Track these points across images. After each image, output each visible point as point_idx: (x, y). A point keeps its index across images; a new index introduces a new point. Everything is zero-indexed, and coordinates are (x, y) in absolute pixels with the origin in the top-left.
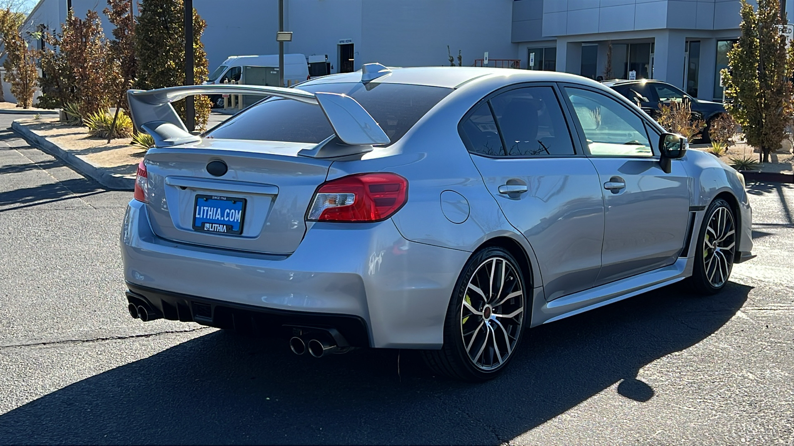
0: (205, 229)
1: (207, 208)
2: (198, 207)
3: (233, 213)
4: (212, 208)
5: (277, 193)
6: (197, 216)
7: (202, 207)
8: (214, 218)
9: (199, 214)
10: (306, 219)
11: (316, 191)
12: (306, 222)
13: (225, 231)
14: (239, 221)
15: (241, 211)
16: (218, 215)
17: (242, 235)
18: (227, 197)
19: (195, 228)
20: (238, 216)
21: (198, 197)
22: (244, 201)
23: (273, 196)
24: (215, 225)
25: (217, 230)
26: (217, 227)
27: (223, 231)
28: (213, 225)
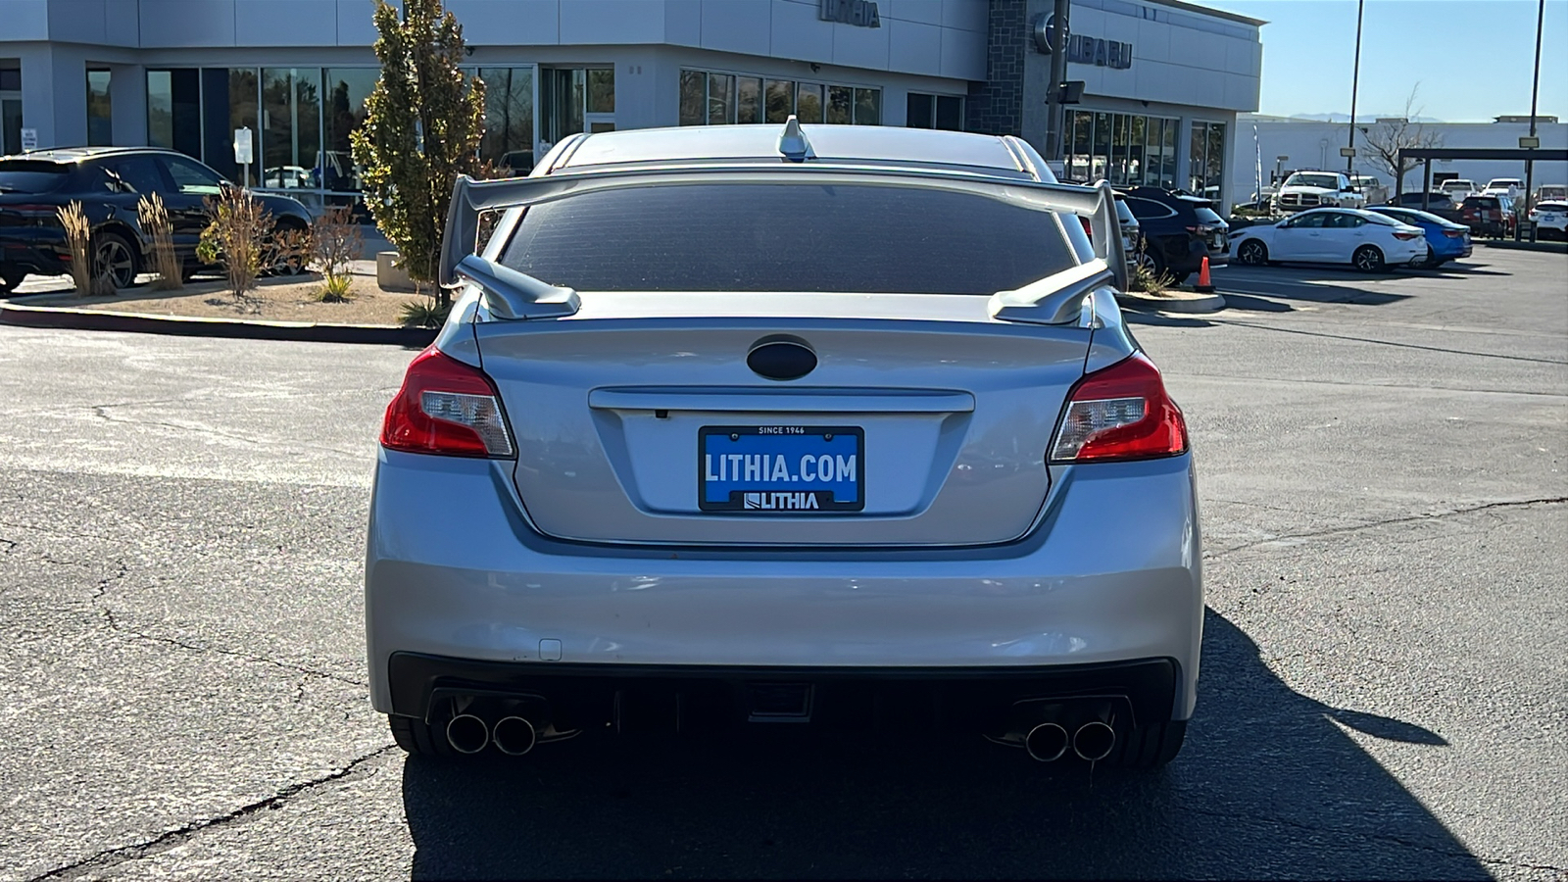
0: (746, 506)
1: (741, 457)
2: (708, 457)
3: (826, 462)
4: (757, 457)
5: (971, 409)
6: (709, 477)
7: (723, 457)
8: (766, 479)
9: (716, 471)
10: (1048, 462)
11: (1068, 399)
12: (1050, 467)
13: (816, 506)
14: (853, 478)
15: (853, 458)
16: (780, 471)
17: (863, 511)
18: (804, 428)
19: (708, 507)
20: (846, 468)
21: (705, 432)
22: (858, 432)
23: (945, 416)
24: (778, 495)
25: (790, 506)
26: (786, 499)
27: (808, 506)
28: (773, 494)
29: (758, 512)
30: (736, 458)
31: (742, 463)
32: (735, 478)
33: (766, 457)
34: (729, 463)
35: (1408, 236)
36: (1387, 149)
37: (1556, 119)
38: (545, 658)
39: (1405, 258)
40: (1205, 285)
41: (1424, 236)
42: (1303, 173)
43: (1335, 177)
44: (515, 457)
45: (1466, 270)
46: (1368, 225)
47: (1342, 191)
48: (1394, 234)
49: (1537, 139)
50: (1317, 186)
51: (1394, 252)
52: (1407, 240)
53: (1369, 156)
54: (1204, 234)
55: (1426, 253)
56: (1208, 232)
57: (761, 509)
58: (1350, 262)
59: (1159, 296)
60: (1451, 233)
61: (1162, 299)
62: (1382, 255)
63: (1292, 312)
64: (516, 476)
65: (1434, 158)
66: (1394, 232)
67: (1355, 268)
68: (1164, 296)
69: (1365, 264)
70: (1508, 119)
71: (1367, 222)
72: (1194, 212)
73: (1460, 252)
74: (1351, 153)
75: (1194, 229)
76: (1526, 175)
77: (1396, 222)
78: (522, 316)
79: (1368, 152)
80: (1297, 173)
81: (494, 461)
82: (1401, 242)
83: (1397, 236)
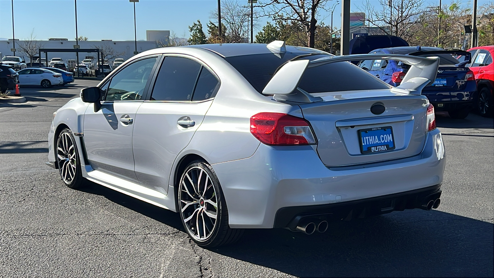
0: (372, 151)
2: (362, 138)
3: (385, 137)
6: (363, 144)
8: (375, 143)
9: (364, 142)
12: (426, 133)
13: (386, 149)
14: (392, 141)
15: (391, 135)
16: (377, 140)
17: (396, 149)
18: (381, 127)
19: (363, 153)
20: (390, 138)
21: (359, 132)
22: (390, 128)
23: (406, 122)
24: (378, 147)
25: (381, 150)
26: (380, 148)
27: (385, 149)
28: (377, 147)
29: (375, 153)
30: (367, 138)
31: (369, 139)
32: (368, 144)
33: (373, 137)
34: (366, 139)
35: (58, 76)
36: (26, 49)
37: (67, 39)
38: (338, 201)
39: (57, 83)
40: (18, 94)
41: (62, 76)
42: (7, 57)
43: (18, 58)
44: (317, 143)
45: (73, 86)
46: (45, 73)
47: (21, 62)
48: (53, 76)
49: (79, 46)
50: (13, 61)
51: (54, 81)
52: (57, 77)
53: (21, 51)
54: (13, 77)
55: (63, 81)
56: (14, 76)
57: (375, 152)
58: (40, 85)
59: (6, 98)
60: (68, 75)
61: (8, 99)
62: (50, 82)
63: (47, 101)
64: (317, 150)
65: (41, 51)
66: (53, 75)
67: (42, 87)
68: (7, 98)
69: (45, 85)
70: (53, 39)
71: (44, 72)
72: (8, 70)
73: (71, 81)
74: (15, 50)
75: (9, 76)
76: (77, 57)
77: (53, 72)
78: (313, 102)
79: (20, 50)
80: (5, 57)
81: (311, 146)
82: (56, 78)
83: (54, 76)
